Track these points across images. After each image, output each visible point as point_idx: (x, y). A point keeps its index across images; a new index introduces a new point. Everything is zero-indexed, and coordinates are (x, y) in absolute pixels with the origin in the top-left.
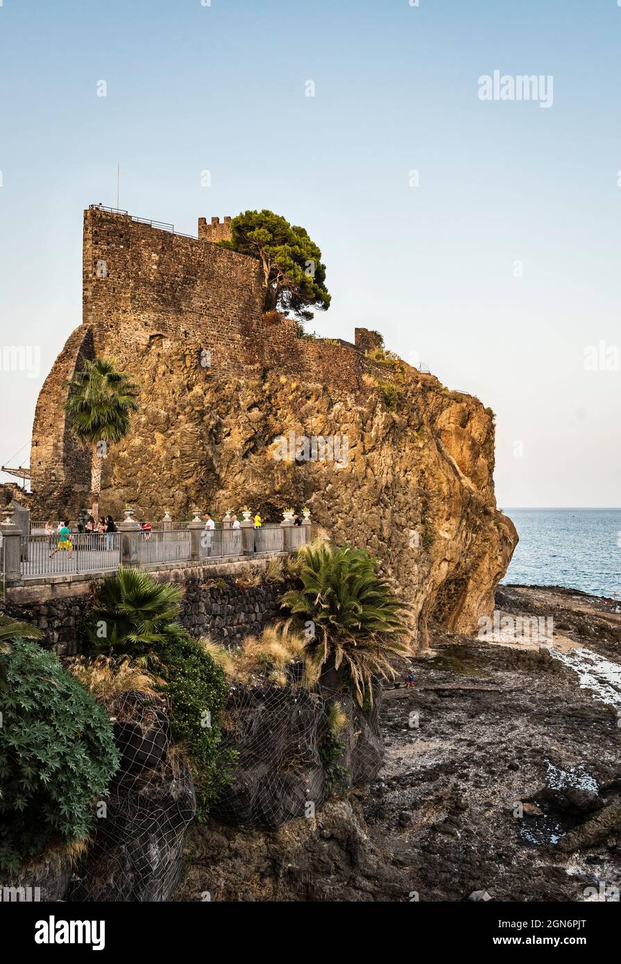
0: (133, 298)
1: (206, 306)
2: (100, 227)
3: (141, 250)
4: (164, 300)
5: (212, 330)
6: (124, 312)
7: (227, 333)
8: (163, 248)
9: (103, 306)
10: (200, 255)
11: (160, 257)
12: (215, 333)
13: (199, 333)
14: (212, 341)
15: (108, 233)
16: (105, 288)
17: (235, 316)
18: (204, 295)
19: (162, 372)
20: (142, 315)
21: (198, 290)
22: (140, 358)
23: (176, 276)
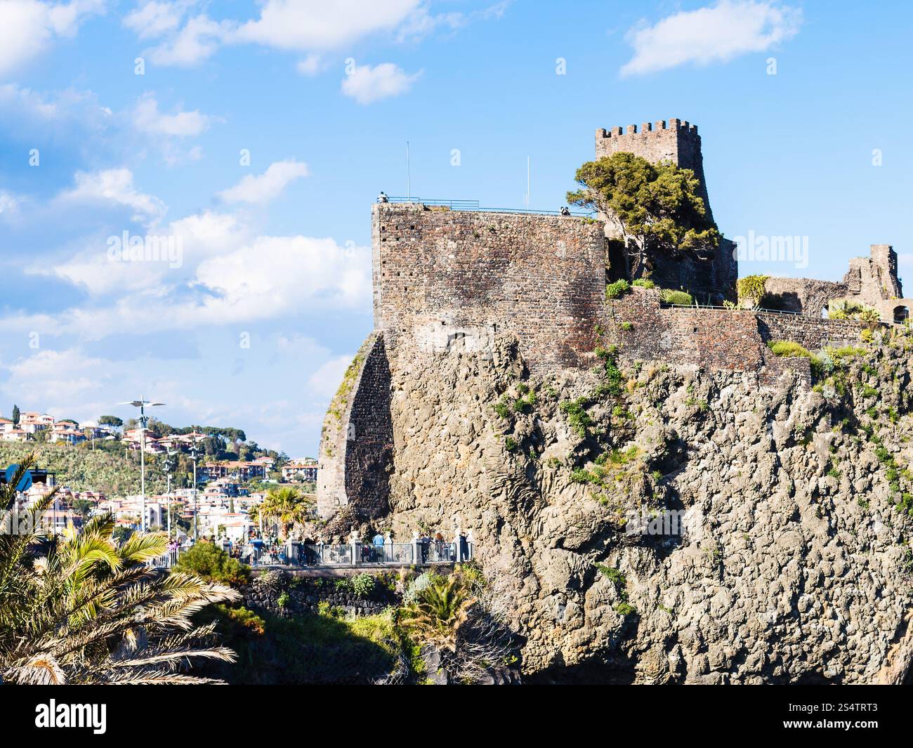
0: (428, 295)
1: (522, 289)
2: (388, 221)
3: (435, 240)
4: (465, 293)
5: (532, 318)
6: (418, 312)
7: (554, 318)
8: (462, 233)
9: (394, 309)
10: (512, 231)
11: (459, 244)
12: (537, 320)
13: (513, 324)
14: (532, 331)
15: (397, 227)
16: (395, 289)
17: (565, 295)
18: (518, 277)
19: (464, 377)
20: (438, 314)
21: (510, 272)
22: (438, 363)
23: (479, 262)
